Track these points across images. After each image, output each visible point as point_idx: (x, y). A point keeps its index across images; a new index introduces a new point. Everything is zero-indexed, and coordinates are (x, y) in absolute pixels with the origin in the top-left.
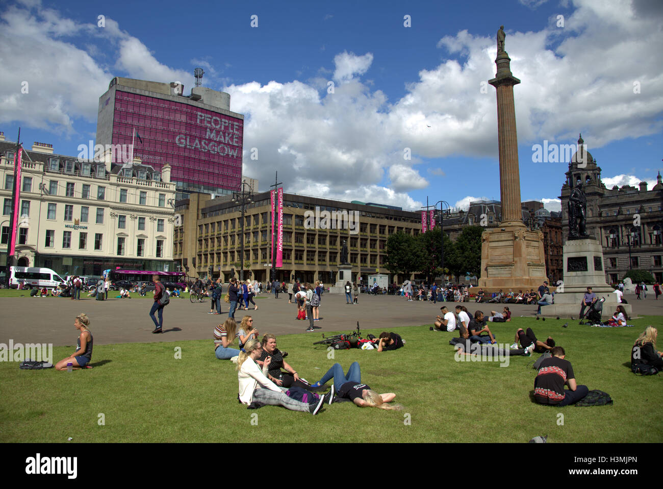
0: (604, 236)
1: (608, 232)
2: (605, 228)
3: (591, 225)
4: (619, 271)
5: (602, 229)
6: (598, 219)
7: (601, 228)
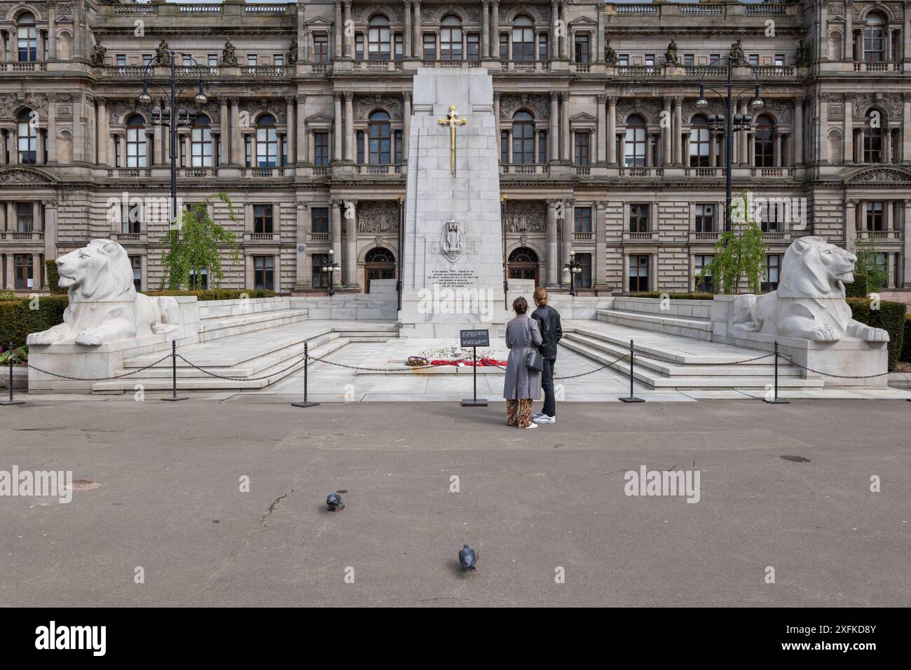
0: (105, 130)
1: (121, 120)
2: (111, 103)
3: (63, 88)
4: (147, 246)
5: (102, 108)
6: (89, 71)
7: (96, 103)
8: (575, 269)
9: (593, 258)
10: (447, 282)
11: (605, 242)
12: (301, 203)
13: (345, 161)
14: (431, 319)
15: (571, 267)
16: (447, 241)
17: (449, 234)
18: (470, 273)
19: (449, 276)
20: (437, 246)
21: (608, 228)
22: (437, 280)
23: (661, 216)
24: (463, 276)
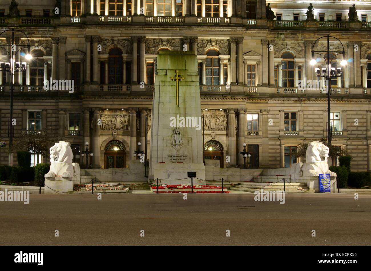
8: (246, 155)
9: (260, 148)
10: (174, 160)
11: (268, 137)
12: (62, 110)
13: (92, 82)
14: (169, 178)
15: (244, 153)
16: (174, 139)
17: (175, 136)
18: (186, 156)
19: (176, 157)
20: (169, 142)
21: (269, 128)
22: (169, 159)
23: (305, 120)
24: (183, 157)
